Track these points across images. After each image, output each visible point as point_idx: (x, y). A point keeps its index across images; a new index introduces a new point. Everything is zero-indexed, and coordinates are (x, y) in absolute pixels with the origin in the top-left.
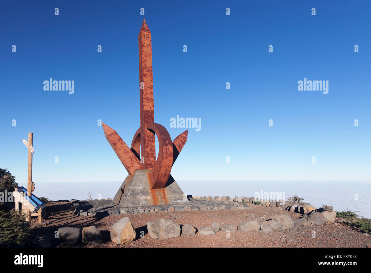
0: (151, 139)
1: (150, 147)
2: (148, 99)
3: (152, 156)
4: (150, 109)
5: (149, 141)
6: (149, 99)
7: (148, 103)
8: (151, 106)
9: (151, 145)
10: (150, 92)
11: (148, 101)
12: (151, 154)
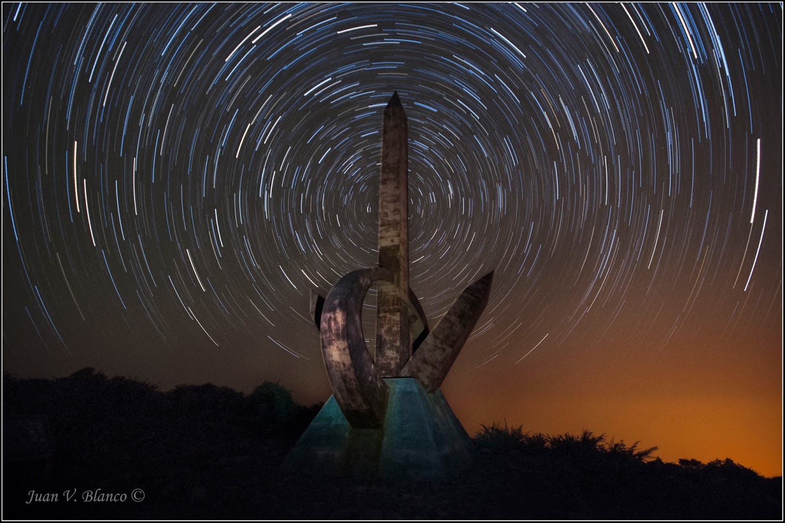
0: (392, 308)
1: (388, 326)
2: (387, 225)
3: (391, 346)
4: (392, 244)
5: (385, 312)
6: (390, 224)
7: (387, 232)
8: (394, 236)
9: (390, 320)
10: (392, 209)
11: (388, 228)
12: (390, 341)
